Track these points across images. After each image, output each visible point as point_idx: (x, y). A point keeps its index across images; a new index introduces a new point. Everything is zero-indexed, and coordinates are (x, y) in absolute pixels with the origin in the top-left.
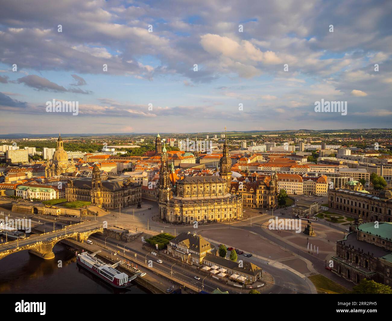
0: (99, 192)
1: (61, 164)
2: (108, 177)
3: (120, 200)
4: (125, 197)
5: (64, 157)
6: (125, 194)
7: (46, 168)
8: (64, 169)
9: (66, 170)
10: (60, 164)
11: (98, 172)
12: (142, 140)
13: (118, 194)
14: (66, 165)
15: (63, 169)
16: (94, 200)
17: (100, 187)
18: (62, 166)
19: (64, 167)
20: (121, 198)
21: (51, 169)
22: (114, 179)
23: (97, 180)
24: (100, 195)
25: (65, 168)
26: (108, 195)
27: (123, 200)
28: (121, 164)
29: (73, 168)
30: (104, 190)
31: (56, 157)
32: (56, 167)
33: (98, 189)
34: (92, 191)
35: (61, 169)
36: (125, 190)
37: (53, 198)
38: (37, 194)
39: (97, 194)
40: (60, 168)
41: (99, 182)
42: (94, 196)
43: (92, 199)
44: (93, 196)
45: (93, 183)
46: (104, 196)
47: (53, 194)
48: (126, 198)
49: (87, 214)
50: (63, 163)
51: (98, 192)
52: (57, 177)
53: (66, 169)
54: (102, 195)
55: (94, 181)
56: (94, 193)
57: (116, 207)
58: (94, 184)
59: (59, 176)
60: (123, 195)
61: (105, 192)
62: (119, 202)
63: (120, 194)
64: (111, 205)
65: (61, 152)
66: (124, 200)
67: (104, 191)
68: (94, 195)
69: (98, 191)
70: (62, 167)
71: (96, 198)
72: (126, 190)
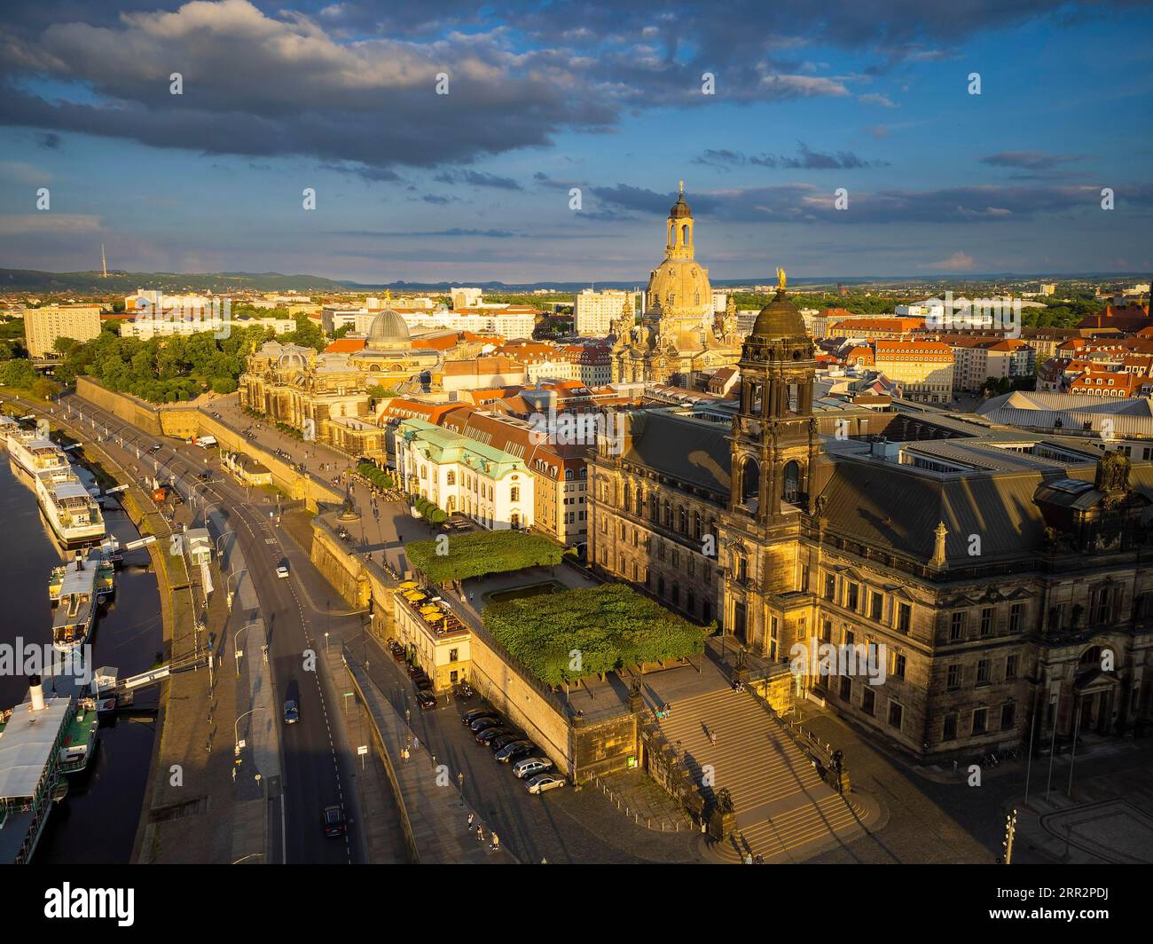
0: (790, 551)
1: (676, 328)
2: (892, 415)
3: (998, 671)
4: (1058, 654)
5: (693, 298)
6: (1054, 613)
7: (616, 348)
8: (688, 353)
9: (692, 359)
10: (669, 330)
11: (797, 356)
12: (1048, 290)
13: (975, 612)
14: (697, 338)
15: (682, 354)
16: (741, 608)
17: (802, 499)
18: (674, 338)
19: (686, 343)
20: (1002, 654)
21: (631, 353)
22: (940, 433)
23: (777, 432)
24: (794, 580)
25: (690, 348)
26: (867, 596)
27: (1024, 668)
28: (977, 352)
29: (729, 352)
30: (835, 543)
31: (656, 295)
32: (652, 342)
33: (784, 519)
34: (729, 528)
35: (673, 355)
36: (1064, 571)
37: (515, 517)
38: (443, 478)
39: (771, 563)
40: (665, 350)
41: (795, 452)
42: (744, 581)
43: (729, 600)
44: (737, 571)
45: (741, 454)
46: (830, 597)
47: (514, 495)
48: (1062, 660)
49: (632, 762)
50: (687, 327)
51: (774, 548)
52: (631, 390)
53: (694, 354)
54: (818, 583)
55: (754, 438)
56: (744, 550)
57: (950, 733)
58: (751, 466)
59: (642, 386)
60: (1029, 621)
61: (841, 562)
62: (981, 693)
63: (1003, 608)
64: (896, 710)
65: (679, 273)
66: (1037, 679)
67: (839, 545)
68: (744, 564)
69: (782, 537)
70: (674, 344)
71: (754, 600)
72: (1077, 572)
